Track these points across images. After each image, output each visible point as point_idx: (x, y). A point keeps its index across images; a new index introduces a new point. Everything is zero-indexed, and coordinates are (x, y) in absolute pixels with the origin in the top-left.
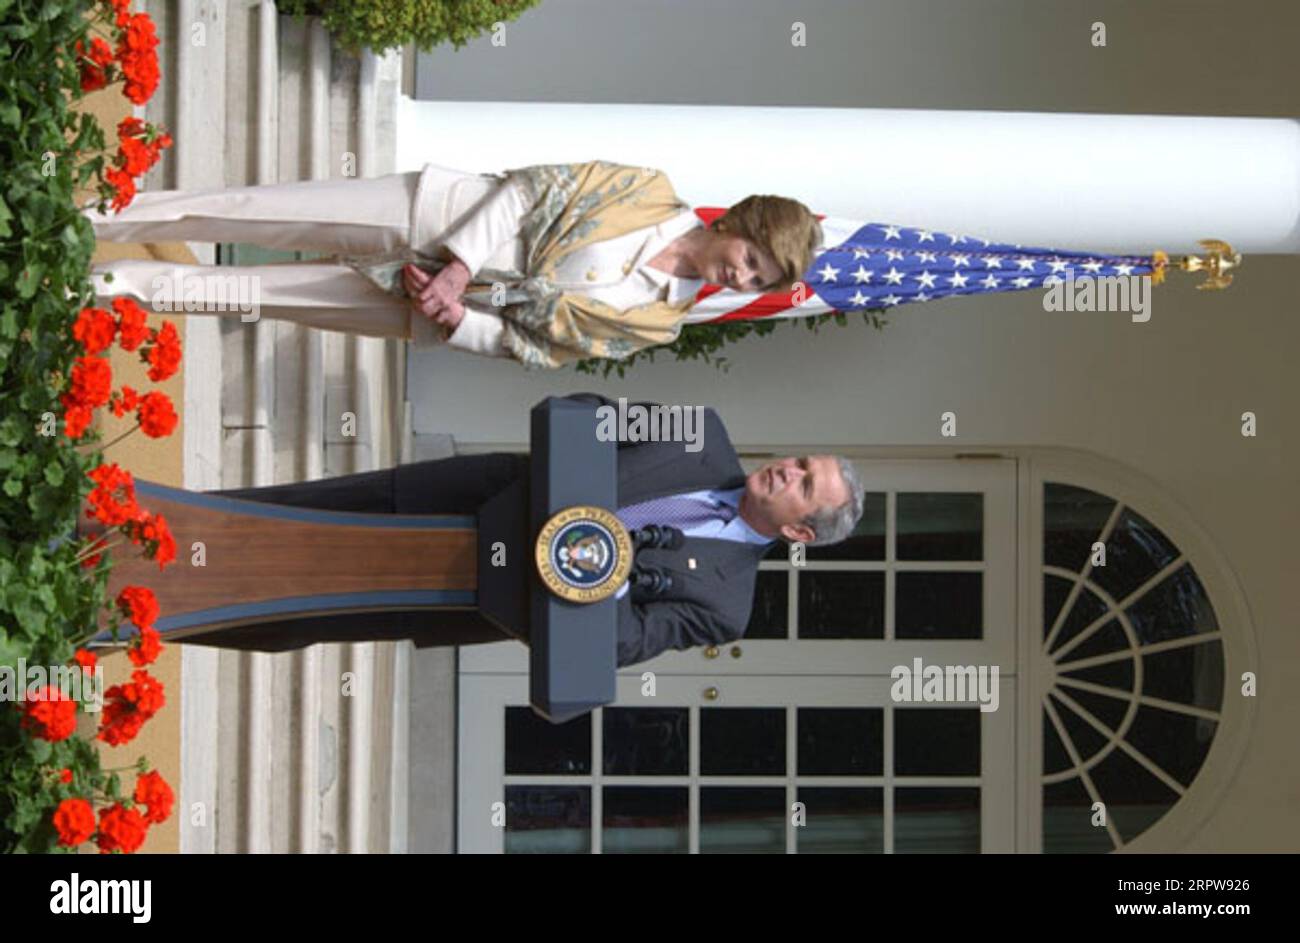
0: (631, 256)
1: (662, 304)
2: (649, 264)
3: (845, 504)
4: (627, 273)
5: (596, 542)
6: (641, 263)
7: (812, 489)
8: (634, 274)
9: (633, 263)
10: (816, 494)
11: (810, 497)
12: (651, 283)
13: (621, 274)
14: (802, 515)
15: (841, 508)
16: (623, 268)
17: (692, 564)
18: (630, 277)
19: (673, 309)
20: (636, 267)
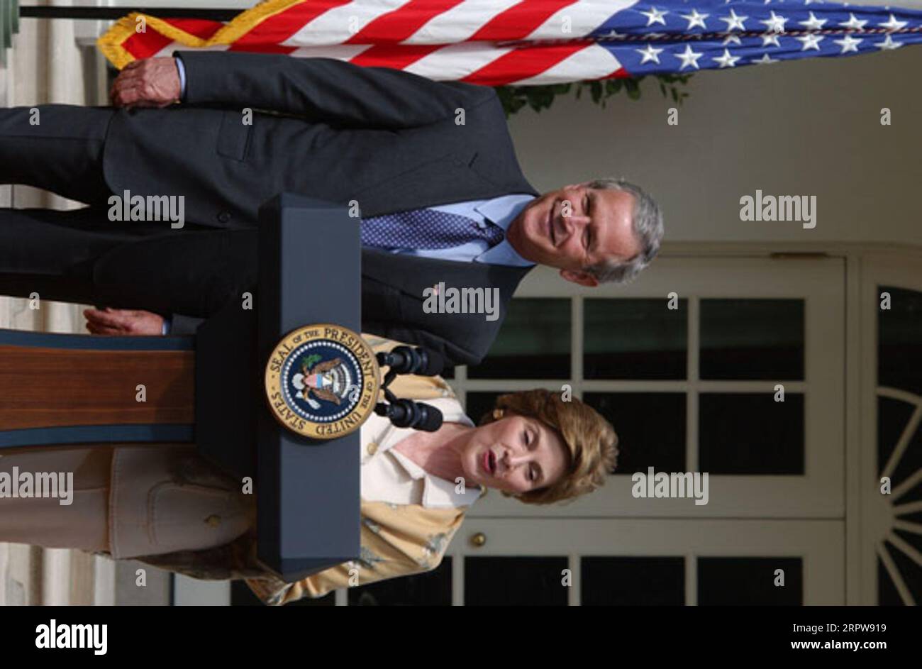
5: (337, 367)
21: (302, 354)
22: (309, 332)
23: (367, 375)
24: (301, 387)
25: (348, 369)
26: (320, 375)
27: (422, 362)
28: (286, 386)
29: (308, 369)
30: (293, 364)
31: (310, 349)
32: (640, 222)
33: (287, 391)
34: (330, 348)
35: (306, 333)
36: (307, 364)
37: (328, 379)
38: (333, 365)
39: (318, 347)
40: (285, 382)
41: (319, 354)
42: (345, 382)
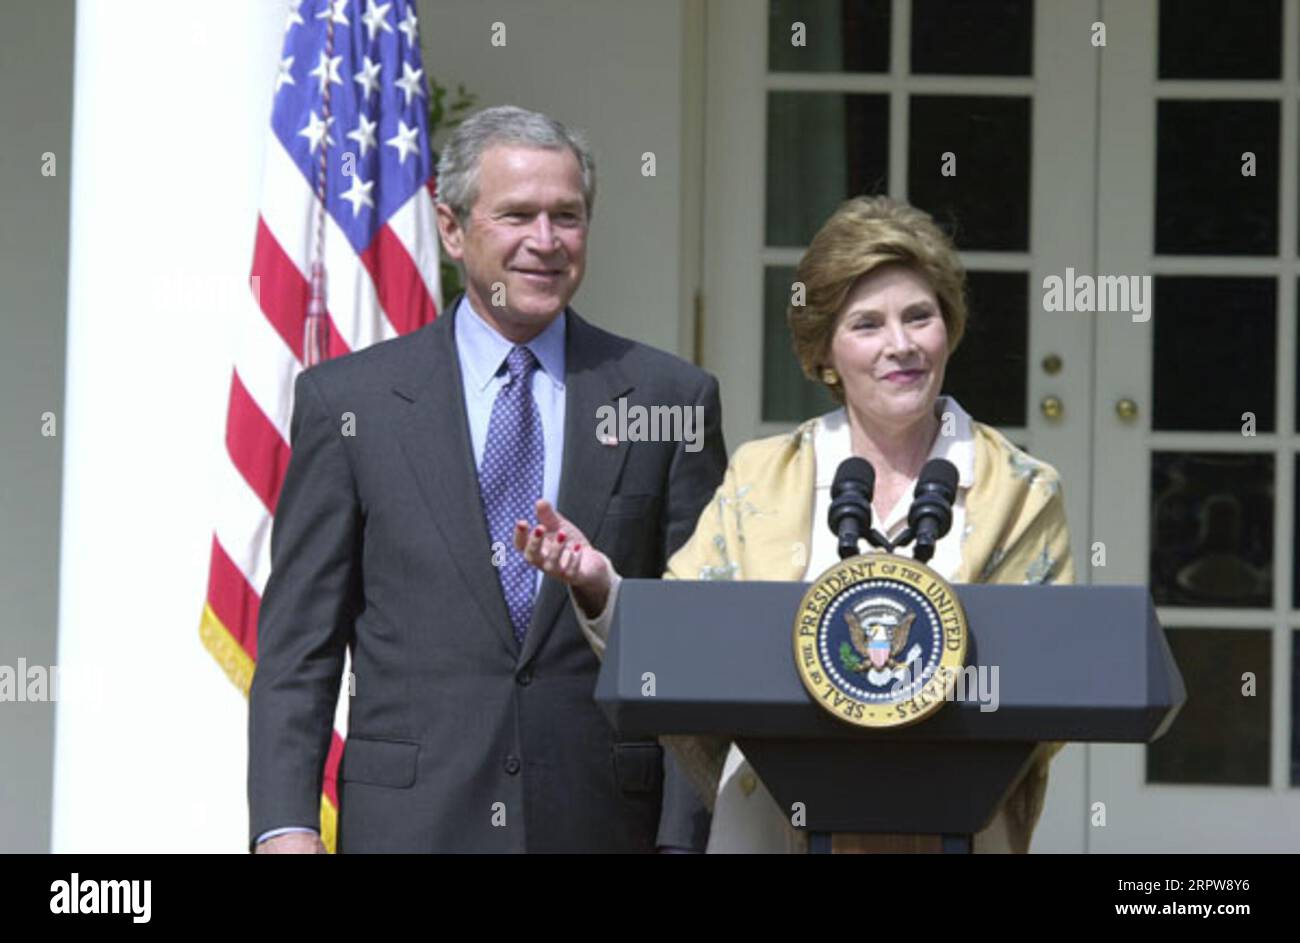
5: (859, 618)
21: (838, 670)
22: (806, 660)
23: (870, 573)
26: (870, 643)
27: (853, 489)
28: (887, 696)
29: (861, 662)
30: (853, 685)
34: (830, 627)
36: (853, 663)
37: (876, 632)
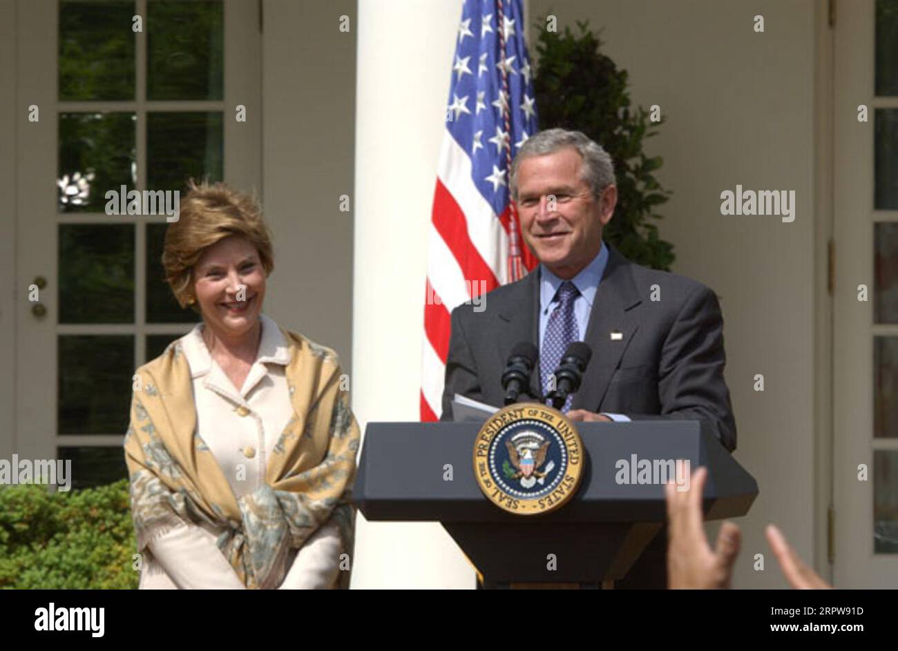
0: (231, 407)
1: (288, 369)
2: (238, 386)
3: (578, 150)
4: (248, 412)
5: (514, 445)
6: (238, 396)
7: (567, 188)
8: (250, 404)
9: (237, 406)
10: (571, 183)
11: (572, 191)
12: (263, 382)
13: (248, 417)
14: (591, 199)
15: (582, 155)
16: (244, 416)
17: (616, 336)
18: (253, 409)
19: (296, 356)
20: (241, 401)
21: (502, 479)
22: (481, 472)
23: (522, 416)
24: (533, 480)
25: (516, 434)
28: (533, 494)
29: (516, 473)
30: (511, 487)
31: (497, 472)
32: (542, 147)
33: (538, 493)
34: (496, 451)
35: (482, 475)
36: (512, 475)
37: (525, 453)
38: (512, 448)
39: (495, 463)
40: (529, 495)
41: (502, 462)
42: (529, 437)
